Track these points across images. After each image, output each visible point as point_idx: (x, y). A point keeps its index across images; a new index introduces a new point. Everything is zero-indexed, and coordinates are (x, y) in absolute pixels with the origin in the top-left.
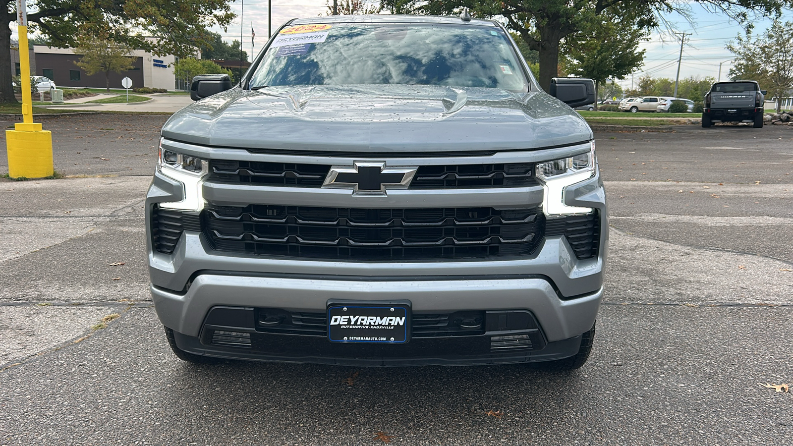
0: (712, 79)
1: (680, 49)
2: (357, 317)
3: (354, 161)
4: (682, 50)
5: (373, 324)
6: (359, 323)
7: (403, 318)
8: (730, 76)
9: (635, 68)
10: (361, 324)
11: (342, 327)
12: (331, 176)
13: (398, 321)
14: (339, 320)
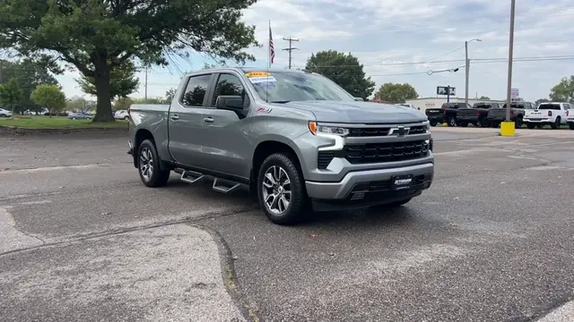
2: (401, 180)
3: (397, 126)
5: (404, 182)
10: (402, 182)
11: (397, 184)
12: (391, 131)
13: (410, 180)
14: (396, 182)
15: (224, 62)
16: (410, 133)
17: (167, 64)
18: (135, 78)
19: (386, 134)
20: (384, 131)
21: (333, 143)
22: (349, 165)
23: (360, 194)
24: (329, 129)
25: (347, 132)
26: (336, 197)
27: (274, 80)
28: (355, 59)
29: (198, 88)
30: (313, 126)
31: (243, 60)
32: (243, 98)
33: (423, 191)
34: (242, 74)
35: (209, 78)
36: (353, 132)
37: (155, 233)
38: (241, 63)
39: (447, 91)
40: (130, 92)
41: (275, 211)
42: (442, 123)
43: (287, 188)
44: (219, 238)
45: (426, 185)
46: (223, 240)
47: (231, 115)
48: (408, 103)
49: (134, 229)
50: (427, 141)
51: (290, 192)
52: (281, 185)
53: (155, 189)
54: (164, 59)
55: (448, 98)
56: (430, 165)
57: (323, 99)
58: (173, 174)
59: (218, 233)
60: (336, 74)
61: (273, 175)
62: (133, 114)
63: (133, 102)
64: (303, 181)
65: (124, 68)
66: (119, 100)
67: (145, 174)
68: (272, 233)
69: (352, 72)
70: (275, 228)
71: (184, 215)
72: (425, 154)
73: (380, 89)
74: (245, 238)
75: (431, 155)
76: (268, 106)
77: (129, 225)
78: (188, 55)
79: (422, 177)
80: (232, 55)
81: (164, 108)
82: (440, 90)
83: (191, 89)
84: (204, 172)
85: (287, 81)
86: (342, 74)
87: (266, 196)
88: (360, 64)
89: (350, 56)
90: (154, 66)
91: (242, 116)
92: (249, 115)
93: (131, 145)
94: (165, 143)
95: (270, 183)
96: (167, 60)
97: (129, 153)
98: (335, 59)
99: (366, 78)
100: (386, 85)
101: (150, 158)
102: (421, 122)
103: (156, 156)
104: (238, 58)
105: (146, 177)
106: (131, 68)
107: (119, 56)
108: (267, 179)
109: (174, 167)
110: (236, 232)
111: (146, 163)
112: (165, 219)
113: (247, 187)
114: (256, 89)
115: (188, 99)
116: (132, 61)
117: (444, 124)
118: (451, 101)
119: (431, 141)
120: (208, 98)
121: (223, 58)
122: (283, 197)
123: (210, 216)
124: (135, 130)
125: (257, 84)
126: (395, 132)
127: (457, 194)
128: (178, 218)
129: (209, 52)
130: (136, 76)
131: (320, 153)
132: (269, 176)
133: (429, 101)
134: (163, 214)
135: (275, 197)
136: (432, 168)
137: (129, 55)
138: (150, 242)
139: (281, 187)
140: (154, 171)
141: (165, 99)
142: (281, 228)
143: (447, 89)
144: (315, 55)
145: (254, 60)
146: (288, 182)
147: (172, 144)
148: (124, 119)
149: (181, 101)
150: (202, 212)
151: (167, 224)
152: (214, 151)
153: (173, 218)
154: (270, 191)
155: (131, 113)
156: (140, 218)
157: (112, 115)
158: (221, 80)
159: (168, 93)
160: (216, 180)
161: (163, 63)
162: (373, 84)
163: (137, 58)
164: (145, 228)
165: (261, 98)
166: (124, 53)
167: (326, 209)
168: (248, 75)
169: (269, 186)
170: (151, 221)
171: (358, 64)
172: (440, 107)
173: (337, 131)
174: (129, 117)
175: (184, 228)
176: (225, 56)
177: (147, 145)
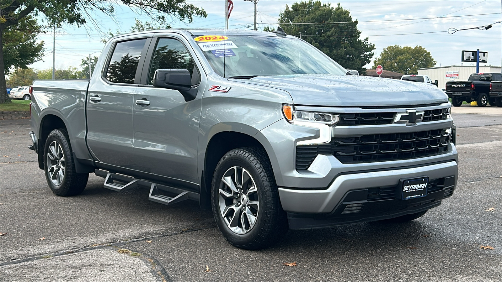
0: (75, 69)
1: (53, 41)
2: (412, 186)
3: (406, 109)
4: (54, 42)
5: (416, 188)
6: (412, 189)
7: (427, 184)
8: (83, 66)
9: (36, 59)
10: (413, 189)
11: (407, 191)
12: (398, 118)
13: (425, 185)
14: (406, 188)
15: (163, 18)
16: (425, 120)
17: (83, 22)
18: (38, 42)
19: (390, 122)
20: (388, 118)
21: (317, 135)
22: (339, 164)
23: (355, 206)
24: (311, 116)
25: (336, 119)
26: (321, 210)
27: (234, 46)
28: (347, 13)
29: (127, 57)
30: (288, 110)
31: (190, 16)
32: (191, 72)
33: (443, 201)
34: (189, 37)
35: (144, 44)
36: (344, 119)
37: (69, 263)
38: (186, 19)
39: (476, 57)
40: (32, 62)
41: (236, 230)
42: (469, 101)
43: (252, 197)
44: (158, 268)
45: (447, 193)
46: (164, 272)
47: (175, 96)
48: (421, 73)
49: (40, 256)
50: (449, 131)
51: (257, 203)
52: (245, 193)
53: (67, 199)
54: (79, 15)
55: (478, 67)
56: (453, 163)
57: (302, 72)
58: (92, 176)
59: (156, 261)
60: (320, 33)
61: (233, 179)
62: (36, 94)
63: (35, 77)
64: (274, 187)
65: (23, 29)
66: (16, 72)
67: (54, 178)
68: (233, 260)
69: (342, 30)
70: (237, 253)
71: (109, 236)
72: (446, 149)
73: (382, 54)
74: (194, 269)
75: (454, 148)
76: (224, 83)
77: (33, 251)
78: (112, 10)
79: (441, 181)
80: (174, 9)
81: (80, 86)
82: (467, 55)
83: (117, 58)
84: (136, 176)
85: (251, 47)
86: (328, 33)
87: (223, 207)
88: (354, 20)
89: (339, 8)
90: (65, 24)
91: (189, 97)
92: (199, 96)
93: (34, 138)
94: (81, 135)
95: (229, 190)
96: (84, 16)
97: (32, 148)
98: (318, 13)
99: (362, 38)
100: (390, 48)
101: (61, 156)
102: (439, 104)
103: (69, 153)
104: (183, 13)
105: (55, 182)
106: (34, 28)
107: (17, 11)
108: (224, 184)
109: (94, 168)
110: (182, 260)
111: (54, 162)
112: (81, 241)
113: (197, 196)
114: (208, 58)
115: (114, 73)
116: (34, 18)
117: (473, 103)
118: (482, 71)
119: (453, 130)
120: (141, 71)
121: (162, 14)
122: (247, 210)
123: (144, 237)
124: (40, 116)
125: (210, 52)
126: (403, 118)
127: (491, 203)
128: (101, 240)
129: (141, 4)
130: (39, 38)
131: (299, 148)
132: (228, 180)
133: (451, 71)
134: (80, 234)
135: (236, 209)
136: (455, 168)
137: (30, 9)
138: (62, 274)
139: (245, 197)
140: (66, 173)
141: (81, 69)
142: (246, 254)
143: (475, 54)
144: (290, 7)
145: (205, 16)
146: (254, 189)
147: (92, 137)
148: (23, 99)
149: (104, 75)
150: (135, 232)
151: (85, 249)
152: (148, 145)
153: (94, 240)
154: (229, 201)
155: (34, 92)
156: (47, 241)
157: (6, 93)
158: (160, 46)
159: (84, 62)
160: (153, 186)
161: (78, 21)
162: (372, 48)
163: (41, 14)
164: (55, 254)
165: (217, 71)
166: (23, 7)
167: (308, 227)
168: (197, 39)
169: (228, 195)
170: (62, 245)
171: (350, 19)
172: (466, 80)
173: (321, 117)
174: (31, 98)
175: (109, 255)
176: (165, 10)
177: (56, 137)
